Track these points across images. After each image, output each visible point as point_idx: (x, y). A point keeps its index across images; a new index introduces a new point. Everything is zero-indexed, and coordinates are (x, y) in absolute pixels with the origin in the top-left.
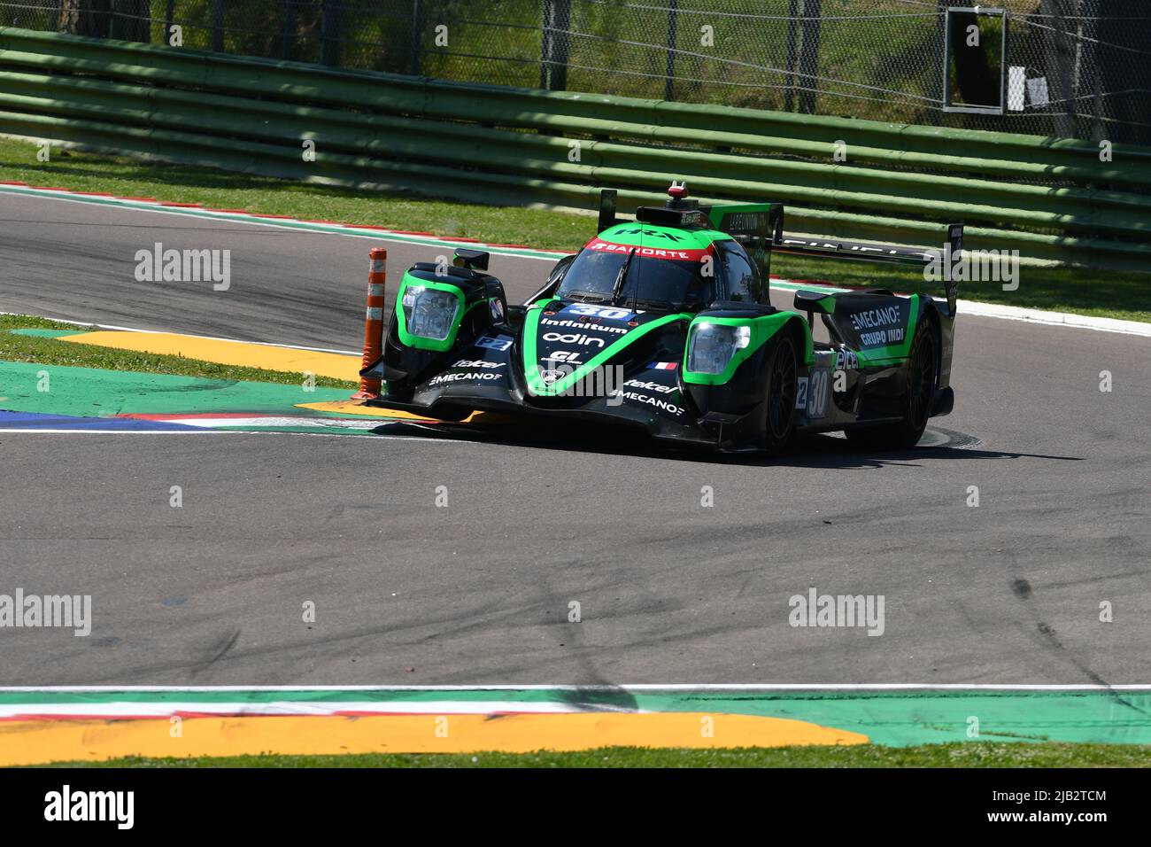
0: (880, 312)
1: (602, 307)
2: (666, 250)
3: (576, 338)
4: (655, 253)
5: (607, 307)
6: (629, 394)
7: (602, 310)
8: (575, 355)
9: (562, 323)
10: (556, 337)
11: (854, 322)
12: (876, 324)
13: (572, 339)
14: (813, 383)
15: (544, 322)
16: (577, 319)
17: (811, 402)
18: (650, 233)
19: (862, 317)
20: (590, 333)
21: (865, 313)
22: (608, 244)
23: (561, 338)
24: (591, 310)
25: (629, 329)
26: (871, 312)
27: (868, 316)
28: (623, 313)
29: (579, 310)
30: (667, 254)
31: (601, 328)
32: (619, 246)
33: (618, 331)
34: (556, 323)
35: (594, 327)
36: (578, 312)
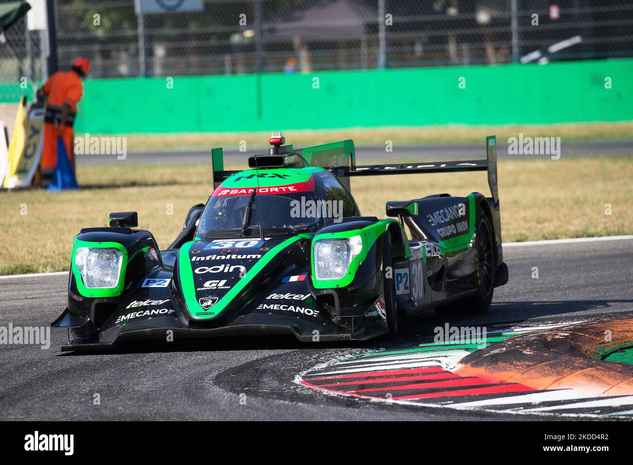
0: (448, 210)
1: (236, 240)
2: (278, 187)
3: (221, 268)
4: (269, 190)
5: (240, 240)
6: (272, 306)
7: (237, 242)
8: (223, 282)
9: (208, 258)
10: (205, 270)
11: (430, 221)
12: (447, 220)
13: (218, 269)
14: (413, 273)
15: (194, 259)
16: (218, 252)
17: (414, 289)
18: (262, 176)
19: (435, 216)
20: (232, 262)
21: (437, 212)
22: (231, 189)
23: (209, 270)
24: (228, 244)
25: (263, 253)
26: (442, 211)
27: (440, 214)
28: (254, 242)
29: (219, 245)
30: (279, 190)
31: (239, 257)
32: (240, 189)
33: (254, 256)
34: (203, 259)
35: (234, 257)
36: (218, 247)
